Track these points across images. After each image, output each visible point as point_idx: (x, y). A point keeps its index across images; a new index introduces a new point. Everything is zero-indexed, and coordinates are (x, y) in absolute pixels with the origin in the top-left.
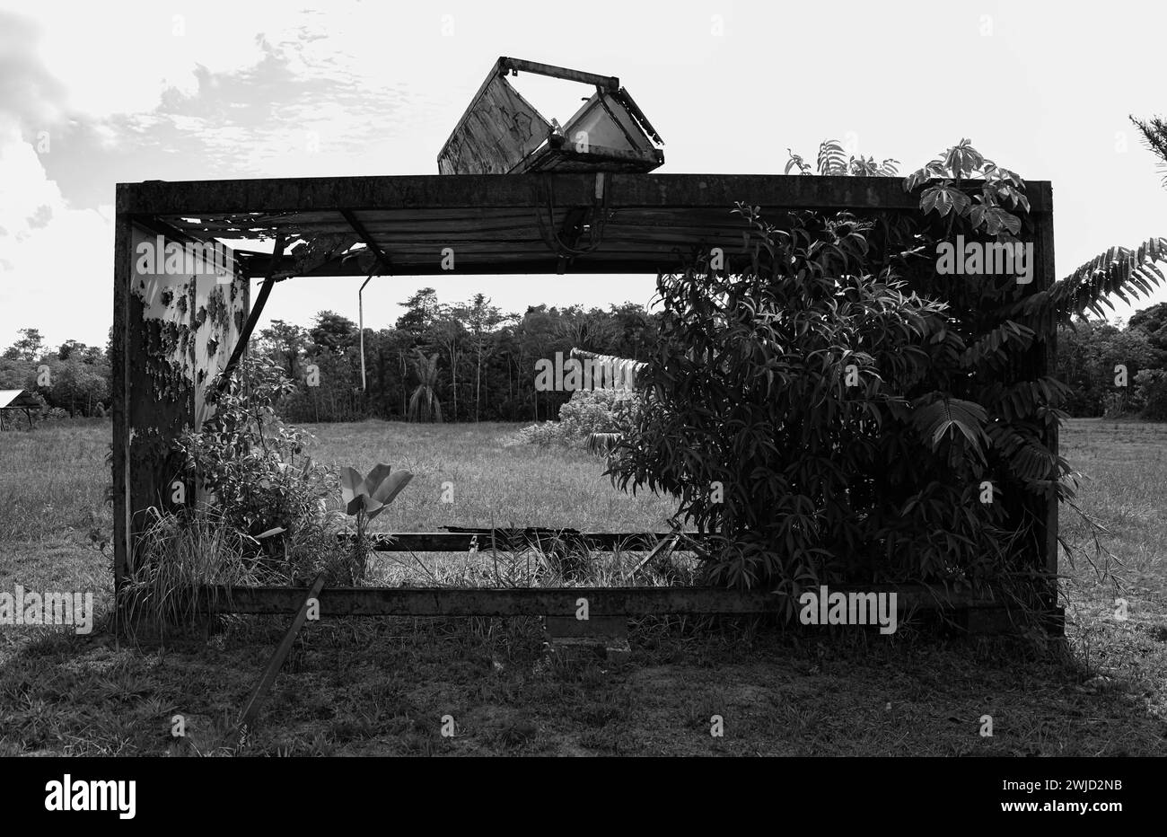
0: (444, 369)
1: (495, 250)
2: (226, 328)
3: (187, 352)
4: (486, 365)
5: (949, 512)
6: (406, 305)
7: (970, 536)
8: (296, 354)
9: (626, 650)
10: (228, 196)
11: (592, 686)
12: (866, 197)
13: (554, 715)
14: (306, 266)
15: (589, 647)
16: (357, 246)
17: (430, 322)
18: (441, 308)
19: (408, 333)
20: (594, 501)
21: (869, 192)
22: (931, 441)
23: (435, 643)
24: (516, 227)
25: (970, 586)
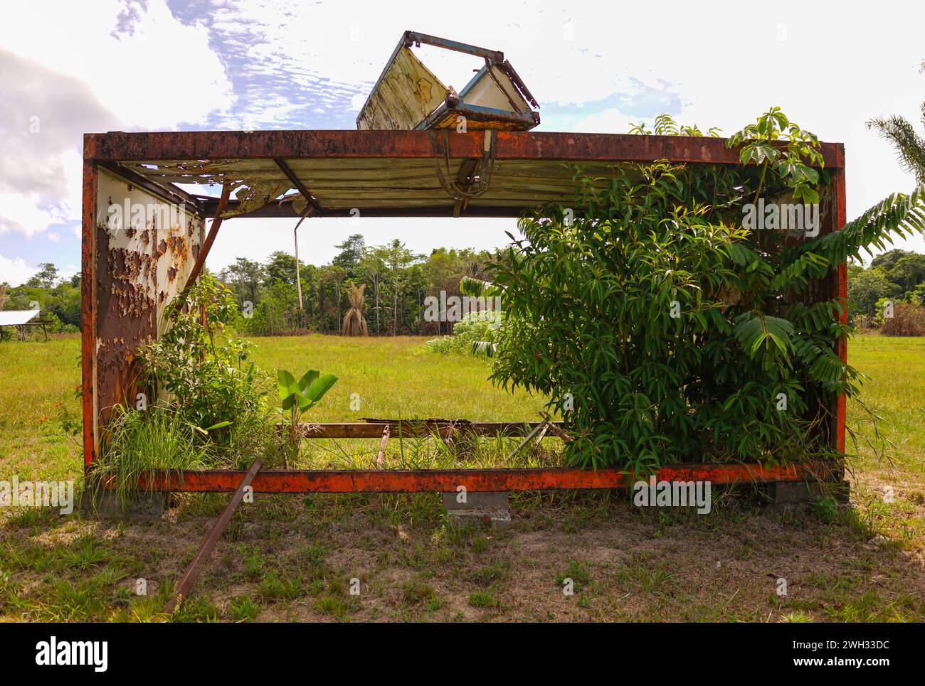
0: (369, 296)
1: (404, 197)
2: (185, 258)
3: (150, 276)
4: (401, 293)
5: (762, 406)
6: (341, 247)
7: (777, 424)
8: (256, 284)
9: (507, 519)
10: (179, 145)
11: (480, 550)
12: (701, 153)
13: (447, 577)
14: (248, 207)
15: (478, 517)
16: (292, 192)
17: (359, 261)
18: (368, 250)
19: (342, 269)
20: (482, 396)
21: (703, 149)
22: (750, 349)
23: (352, 515)
24: (420, 177)
25: (778, 465)
